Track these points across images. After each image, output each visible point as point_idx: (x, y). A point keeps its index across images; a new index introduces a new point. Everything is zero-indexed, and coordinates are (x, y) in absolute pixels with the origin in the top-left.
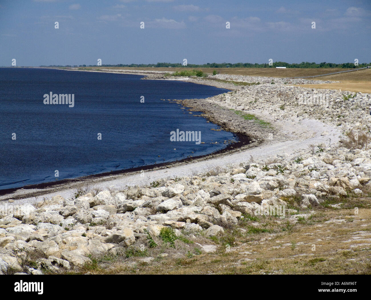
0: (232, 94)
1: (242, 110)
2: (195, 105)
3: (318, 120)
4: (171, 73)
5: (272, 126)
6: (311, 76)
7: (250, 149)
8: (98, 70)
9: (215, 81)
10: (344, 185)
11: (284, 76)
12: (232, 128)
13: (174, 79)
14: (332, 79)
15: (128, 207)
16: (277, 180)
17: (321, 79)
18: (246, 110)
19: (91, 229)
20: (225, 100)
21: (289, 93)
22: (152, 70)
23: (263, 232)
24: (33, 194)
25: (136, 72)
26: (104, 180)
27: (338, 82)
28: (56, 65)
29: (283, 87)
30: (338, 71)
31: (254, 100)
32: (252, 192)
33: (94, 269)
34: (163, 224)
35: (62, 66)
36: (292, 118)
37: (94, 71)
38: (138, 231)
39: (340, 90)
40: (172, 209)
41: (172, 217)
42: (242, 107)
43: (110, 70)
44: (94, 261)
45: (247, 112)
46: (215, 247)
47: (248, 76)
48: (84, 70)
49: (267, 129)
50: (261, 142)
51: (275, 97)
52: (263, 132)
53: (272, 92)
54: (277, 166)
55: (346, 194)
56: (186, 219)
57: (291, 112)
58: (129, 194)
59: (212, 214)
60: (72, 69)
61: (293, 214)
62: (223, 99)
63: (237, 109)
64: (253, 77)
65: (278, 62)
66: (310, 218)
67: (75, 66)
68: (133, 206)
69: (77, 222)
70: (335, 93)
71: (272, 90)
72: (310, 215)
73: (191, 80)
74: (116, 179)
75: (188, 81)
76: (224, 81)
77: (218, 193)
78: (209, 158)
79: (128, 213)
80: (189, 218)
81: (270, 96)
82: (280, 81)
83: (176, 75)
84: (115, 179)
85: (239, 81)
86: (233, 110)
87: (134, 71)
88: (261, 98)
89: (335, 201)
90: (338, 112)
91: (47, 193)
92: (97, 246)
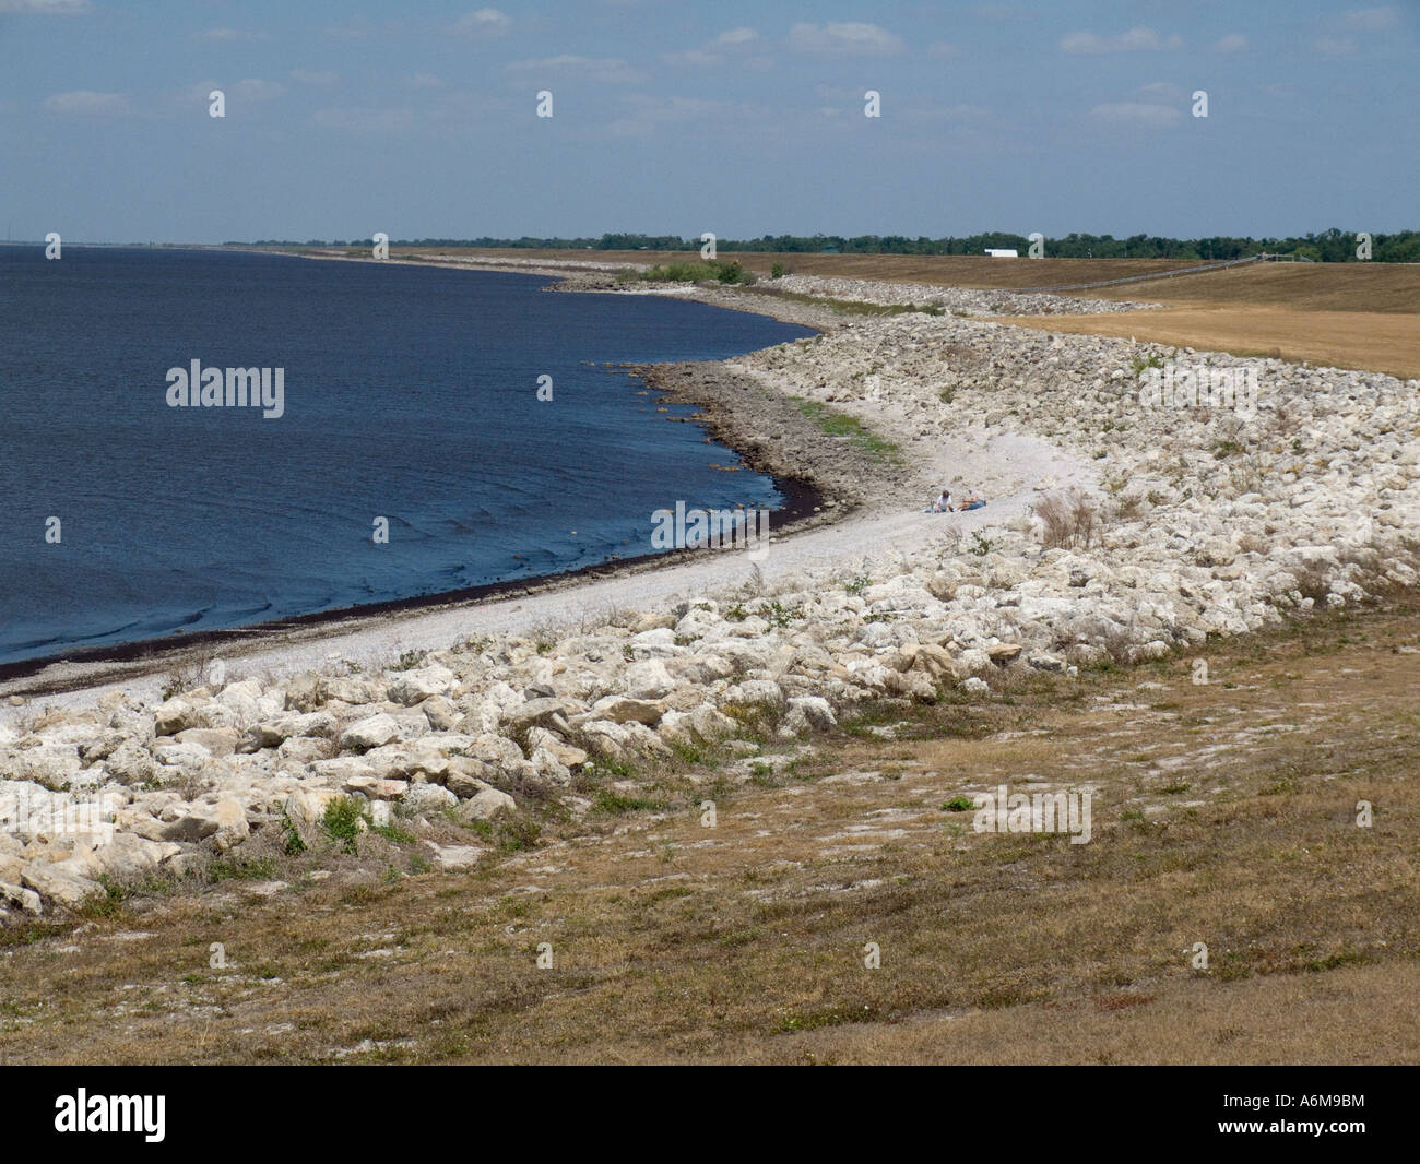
0: (808, 348)
1: (828, 400)
2: (686, 381)
3: (1044, 437)
4: (642, 268)
5: (901, 456)
6: (1080, 285)
7: (806, 532)
8: (409, 258)
9: (773, 298)
10: (935, 666)
11: (994, 284)
12: (775, 463)
13: (646, 292)
14: (1145, 295)
15: (266, 734)
16: (732, 654)
17: (1105, 295)
18: (839, 401)
19: (139, 800)
20: (781, 368)
21: (980, 346)
22: (582, 260)
23: (636, 808)
24: (94, 677)
25: (530, 266)
26: (323, 635)
27: (1158, 304)
28: (277, 240)
29: (965, 328)
30: (1165, 269)
31: (868, 366)
32: (643, 689)
33: (107, 915)
34: (342, 787)
35: (295, 244)
36: (969, 430)
37: (397, 262)
38: (264, 808)
39: (1133, 338)
40: (381, 743)
41: (378, 766)
42: (828, 391)
43: (447, 258)
44: (113, 894)
45: (842, 406)
46: (478, 851)
47: (882, 283)
48: (365, 257)
49: (880, 466)
50: (851, 510)
51: (936, 357)
52: (864, 478)
53: (929, 340)
54: (770, 606)
55: (935, 695)
56: (413, 771)
57: (969, 412)
58: (290, 695)
59: (496, 757)
60: (327, 255)
61: (743, 755)
62: (777, 363)
63: (810, 397)
64: (897, 288)
65: (990, 234)
66: (791, 768)
67: (338, 244)
68: (279, 734)
69: (108, 779)
70: (1115, 351)
71: (929, 336)
72: (793, 758)
73: (702, 294)
74: (360, 630)
75: (691, 297)
76: (804, 299)
77: (547, 692)
78: (670, 564)
79: (263, 753)
80: (423, 769)
81: (920, 357)
82: (978, 300)
83: (655, 278)
84: (357, 630)
85: (850, 298)
86: (799, 399)
87: (524, 262)
88: (889, 360)
89: (890, 714)
90: (1110, 412)
91: (137, 676)
92: (129, 852)
